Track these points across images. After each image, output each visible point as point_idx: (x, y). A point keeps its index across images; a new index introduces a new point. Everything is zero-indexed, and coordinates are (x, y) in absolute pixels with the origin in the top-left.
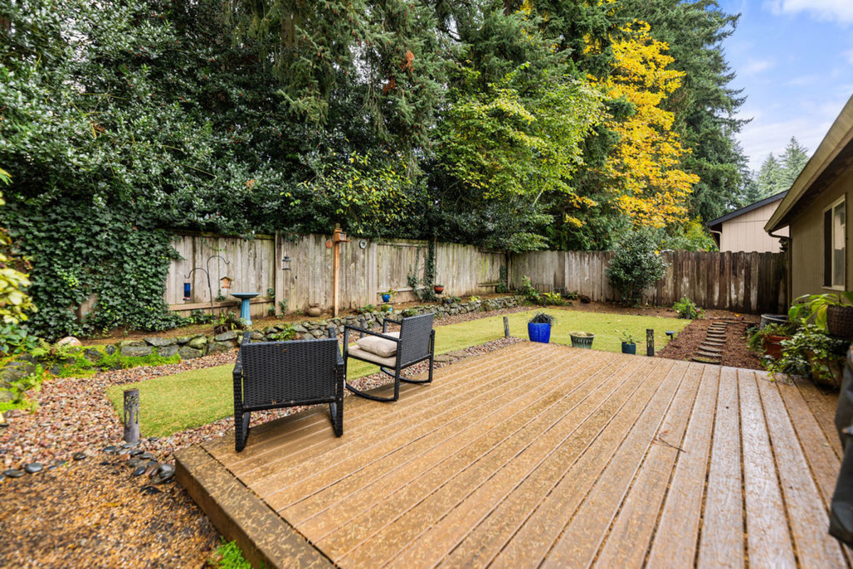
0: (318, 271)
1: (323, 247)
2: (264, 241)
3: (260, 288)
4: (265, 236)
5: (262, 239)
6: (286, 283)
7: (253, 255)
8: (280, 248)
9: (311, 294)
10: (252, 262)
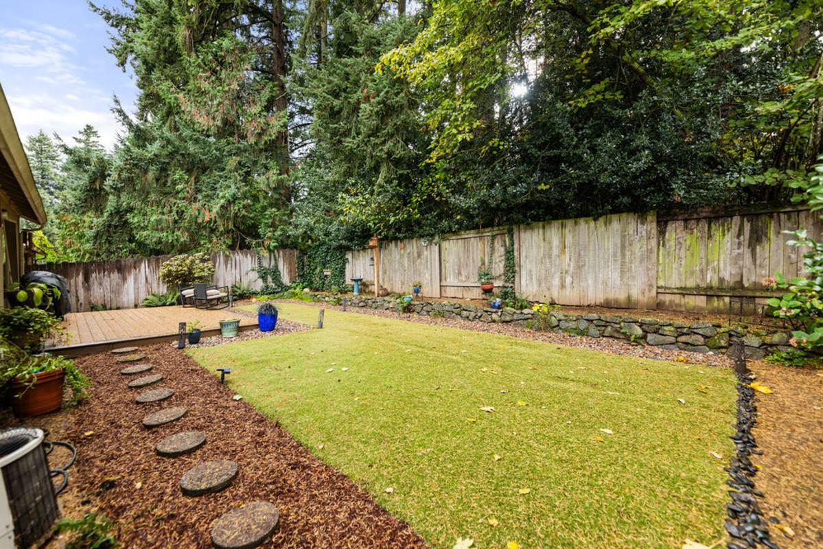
1: (399, 249)
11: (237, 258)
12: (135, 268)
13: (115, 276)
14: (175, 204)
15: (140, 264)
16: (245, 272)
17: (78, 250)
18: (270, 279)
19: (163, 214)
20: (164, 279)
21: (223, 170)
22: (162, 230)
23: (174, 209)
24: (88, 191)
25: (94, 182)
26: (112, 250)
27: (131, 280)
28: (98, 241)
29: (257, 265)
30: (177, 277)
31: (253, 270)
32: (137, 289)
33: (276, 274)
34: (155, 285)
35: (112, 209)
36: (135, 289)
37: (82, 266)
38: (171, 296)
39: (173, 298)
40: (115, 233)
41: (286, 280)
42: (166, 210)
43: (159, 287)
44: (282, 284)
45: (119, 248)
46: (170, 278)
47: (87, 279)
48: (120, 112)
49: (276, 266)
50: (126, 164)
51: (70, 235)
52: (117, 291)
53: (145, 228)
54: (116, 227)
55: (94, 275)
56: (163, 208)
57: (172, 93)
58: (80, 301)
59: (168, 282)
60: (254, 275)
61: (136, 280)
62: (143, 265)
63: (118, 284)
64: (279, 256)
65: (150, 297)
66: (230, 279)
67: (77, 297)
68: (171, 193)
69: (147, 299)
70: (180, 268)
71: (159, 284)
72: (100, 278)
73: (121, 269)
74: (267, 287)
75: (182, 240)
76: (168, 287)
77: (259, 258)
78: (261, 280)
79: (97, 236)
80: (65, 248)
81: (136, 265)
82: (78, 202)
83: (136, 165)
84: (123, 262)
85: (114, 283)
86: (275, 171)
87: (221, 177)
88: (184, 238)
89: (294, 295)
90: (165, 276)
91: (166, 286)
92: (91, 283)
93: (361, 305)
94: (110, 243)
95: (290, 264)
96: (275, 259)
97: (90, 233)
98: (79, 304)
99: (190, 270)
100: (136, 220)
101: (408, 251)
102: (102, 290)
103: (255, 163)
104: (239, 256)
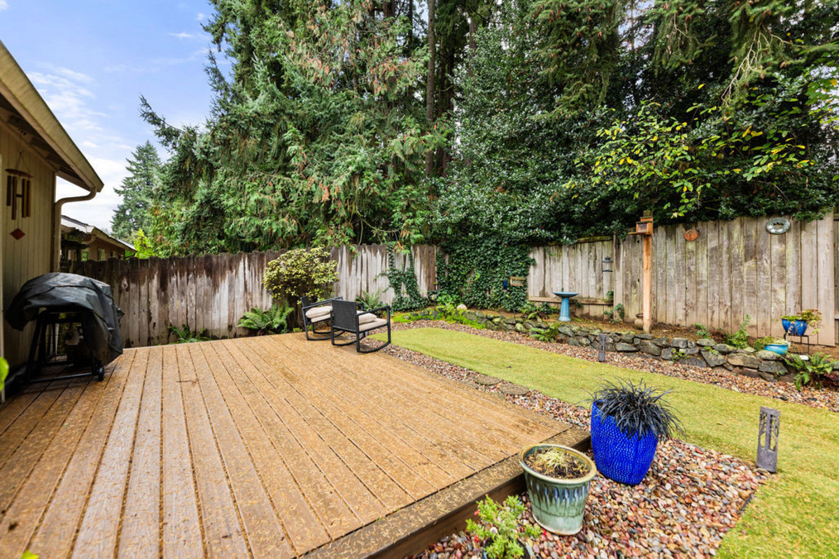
0: (672, 273)
1: (680, 240)
2: (606, 243)
3: (600, 290)
4: (604, 238)
5: (603, 241)
6: (626, 287)
7: (593, 257)
8: (619, 248)
9: (661, 302)
10: (592, 264)
11: (364, 256)
12: (231, 269)
13: (203, 280)
14: (279, 180)
15: (238, 262)
16: (374, 277)
17: (168, 248)
18: (403, 288)
19: (265, 193)
20: (270, 287)
21: (343, 132)
22: (263, 216)
23: (279, 187)
24: (177, 172)
25: (184, 161)
26: (201, 247)
27: (224, 286)
28: (187, 236)
29: (388, 268)
30: (288, 284)
31: (383, 274)
32: (232, 301)
33: (411, 280)
34: (256, 295)
35: (203, 197)
36: (229, 301)
37: (157, 265)
38: (278, 313)
39: (281, 316)
40: (204, 226)
41: (423, 290)
42: (268, 189)
43: (261, 299)
44: (419, 295)
45: (208, 245)
46: (279, 286)
47: (163, 285)
48: (216, 72)
49: (412, 269)
50: (222, 122)
51: (160, 230)
52: (205, 305)
53: (241, 214)
54: (206, 219)
55: (174, 279)
56: (264, 187)
57: (281, 29)
58: (154, 320)
59: (275, 292)
60: (384, 282)
61: (231, 287)
62: (241, 264)
63: (206, 294)
64: (415, 254)
65: (250, 314)
66: (354, 287)
67: (149, 313)
68: (273, 169)
69: (245, 318)
70: (295, 271)
71: (262, 294)
72: (182, 284)
73: (213, 271)
74: (401, 300)
75: (289, 229)
76: (274, 300)
77: (391, 257)
78: (392, 290)
79: (185, 231)
80: (156, 245)
81: (232, 266)
82: (166, 187)
83: (234, 123)
84: (214, 260)
85: (202, 292)
86: (413, 131)
87: (339, 142)
88: (291, 228)
89: (445, 314)
90: (273, 282)
91: (271, 297)
92: (169, 292)
93: (620, 347)
94: (199, 238)
95: (428, 267)
96: (411, 260)
97: (179, 226)
98: (152, 324)
99: (308, 273)
100: (231, 202)
101: (713, 244)
102: (184, 303)
103: (382, 122)
104: (366, 254)
